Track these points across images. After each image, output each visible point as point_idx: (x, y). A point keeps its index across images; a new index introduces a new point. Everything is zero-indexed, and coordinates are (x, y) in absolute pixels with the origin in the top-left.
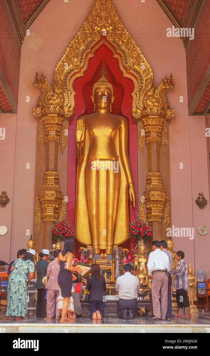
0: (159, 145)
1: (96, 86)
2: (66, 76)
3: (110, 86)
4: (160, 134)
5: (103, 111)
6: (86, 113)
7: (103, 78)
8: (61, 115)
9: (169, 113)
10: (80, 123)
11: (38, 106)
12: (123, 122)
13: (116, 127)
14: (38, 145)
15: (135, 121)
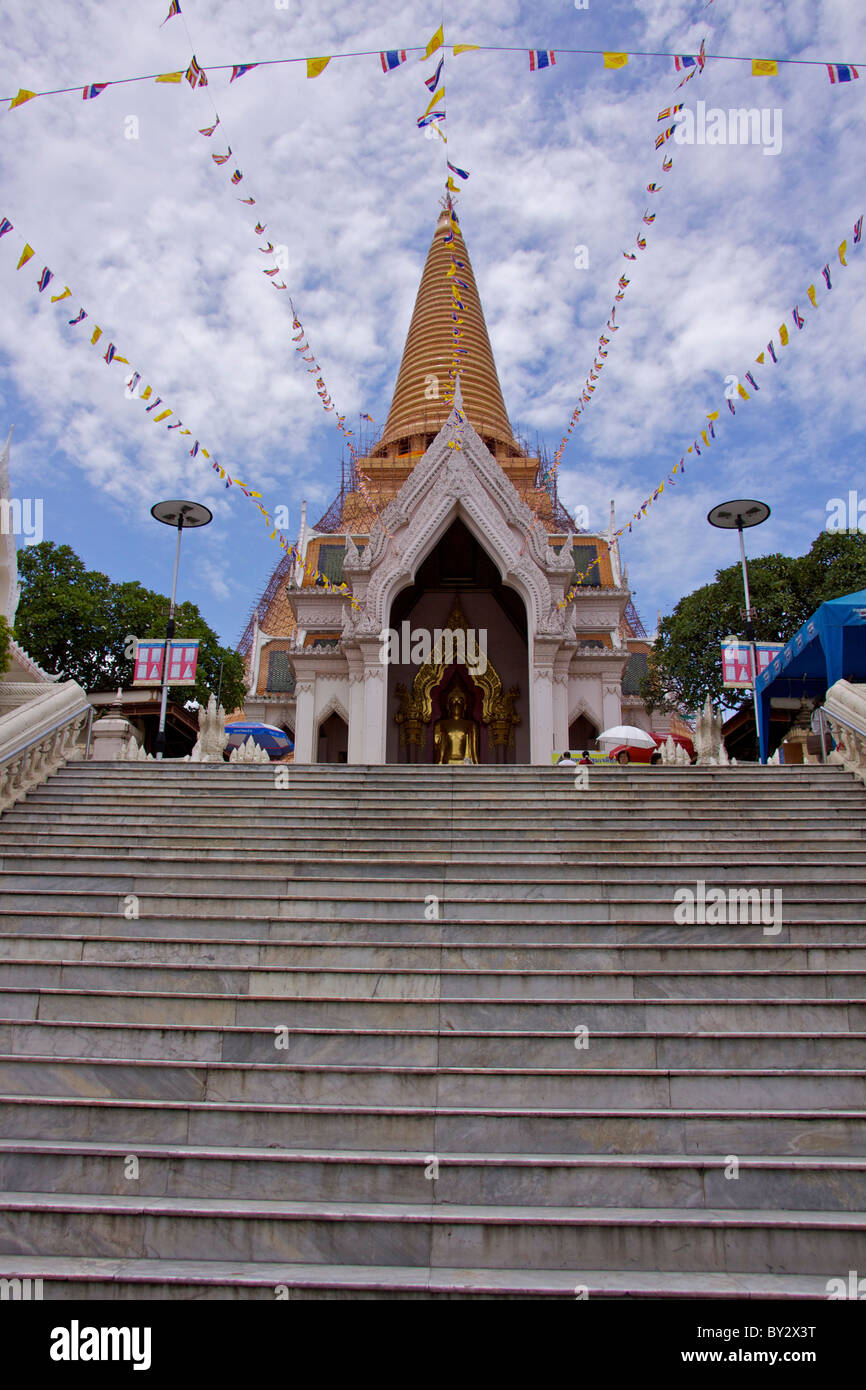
0: (506, 747)
1: (451, 695)
2: (425, 686)
3: (463, 695)
4: (506, 737)
5: (457, 718)
6: (442, 718)
7: (457, 688)
8: (420, 720)
9: (515, 718)
10: (438, 728)
11: (399, 712)
12: (474, 727)
13: (467, 731)
14: (400, 746)
15: (486, 725)
